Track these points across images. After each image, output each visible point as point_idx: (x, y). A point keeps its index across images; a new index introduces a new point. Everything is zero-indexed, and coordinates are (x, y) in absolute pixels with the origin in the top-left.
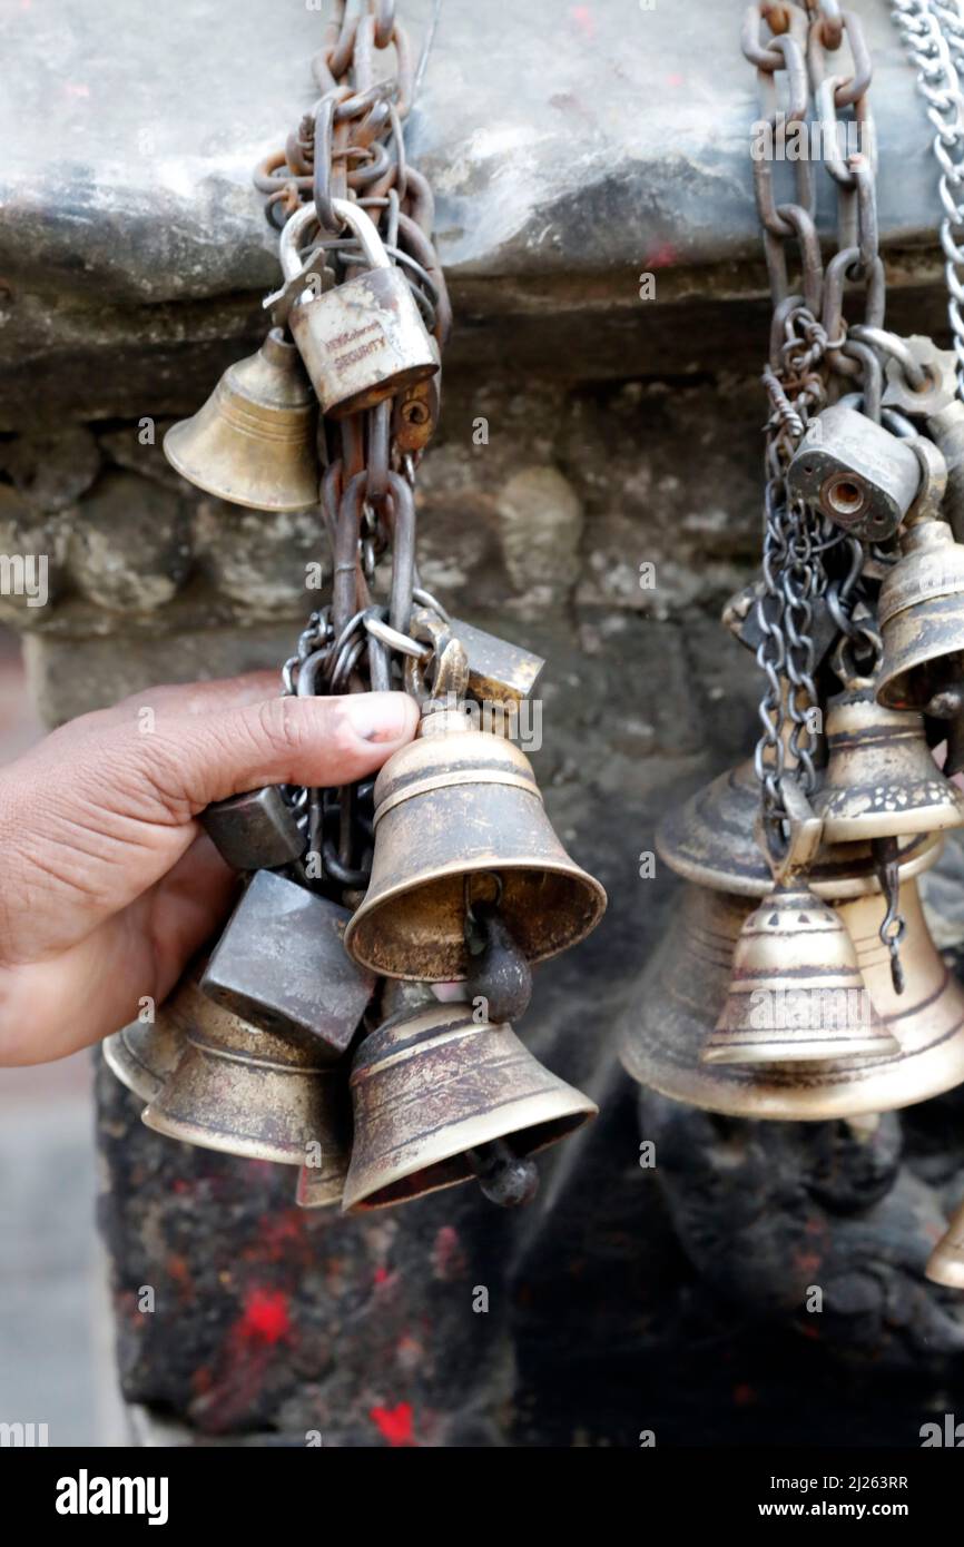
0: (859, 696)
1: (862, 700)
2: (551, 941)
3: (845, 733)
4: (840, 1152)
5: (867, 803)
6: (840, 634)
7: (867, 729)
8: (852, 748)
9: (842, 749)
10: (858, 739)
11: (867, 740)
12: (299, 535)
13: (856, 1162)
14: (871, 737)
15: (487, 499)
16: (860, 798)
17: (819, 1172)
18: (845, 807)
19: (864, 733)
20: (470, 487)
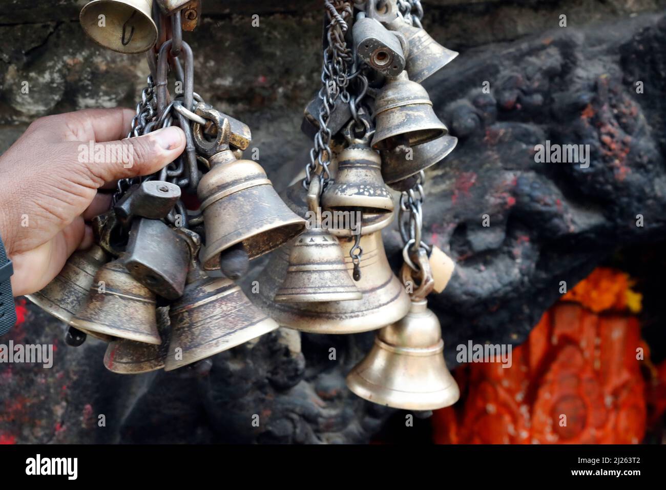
0: (356, 146)
1: (358, 148)
2: (269, 245)
3: (349, 160)
4: (284, 363)
5: (356, 191)
6: (352, 118)
7: (359, 160)
8: (351, 167)
9: (346, 167)
10: (355, 164)
11: (359, 165)
12: (52, 81)
13: (290, 367)
14: (361, 164)
15: (132, 68)
16: (353, 188)
17: (274, 372)
18: (346, 191)
19: (358, 162)
20: (126, 62)
